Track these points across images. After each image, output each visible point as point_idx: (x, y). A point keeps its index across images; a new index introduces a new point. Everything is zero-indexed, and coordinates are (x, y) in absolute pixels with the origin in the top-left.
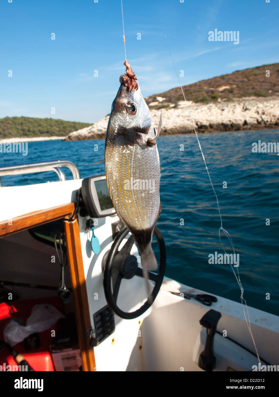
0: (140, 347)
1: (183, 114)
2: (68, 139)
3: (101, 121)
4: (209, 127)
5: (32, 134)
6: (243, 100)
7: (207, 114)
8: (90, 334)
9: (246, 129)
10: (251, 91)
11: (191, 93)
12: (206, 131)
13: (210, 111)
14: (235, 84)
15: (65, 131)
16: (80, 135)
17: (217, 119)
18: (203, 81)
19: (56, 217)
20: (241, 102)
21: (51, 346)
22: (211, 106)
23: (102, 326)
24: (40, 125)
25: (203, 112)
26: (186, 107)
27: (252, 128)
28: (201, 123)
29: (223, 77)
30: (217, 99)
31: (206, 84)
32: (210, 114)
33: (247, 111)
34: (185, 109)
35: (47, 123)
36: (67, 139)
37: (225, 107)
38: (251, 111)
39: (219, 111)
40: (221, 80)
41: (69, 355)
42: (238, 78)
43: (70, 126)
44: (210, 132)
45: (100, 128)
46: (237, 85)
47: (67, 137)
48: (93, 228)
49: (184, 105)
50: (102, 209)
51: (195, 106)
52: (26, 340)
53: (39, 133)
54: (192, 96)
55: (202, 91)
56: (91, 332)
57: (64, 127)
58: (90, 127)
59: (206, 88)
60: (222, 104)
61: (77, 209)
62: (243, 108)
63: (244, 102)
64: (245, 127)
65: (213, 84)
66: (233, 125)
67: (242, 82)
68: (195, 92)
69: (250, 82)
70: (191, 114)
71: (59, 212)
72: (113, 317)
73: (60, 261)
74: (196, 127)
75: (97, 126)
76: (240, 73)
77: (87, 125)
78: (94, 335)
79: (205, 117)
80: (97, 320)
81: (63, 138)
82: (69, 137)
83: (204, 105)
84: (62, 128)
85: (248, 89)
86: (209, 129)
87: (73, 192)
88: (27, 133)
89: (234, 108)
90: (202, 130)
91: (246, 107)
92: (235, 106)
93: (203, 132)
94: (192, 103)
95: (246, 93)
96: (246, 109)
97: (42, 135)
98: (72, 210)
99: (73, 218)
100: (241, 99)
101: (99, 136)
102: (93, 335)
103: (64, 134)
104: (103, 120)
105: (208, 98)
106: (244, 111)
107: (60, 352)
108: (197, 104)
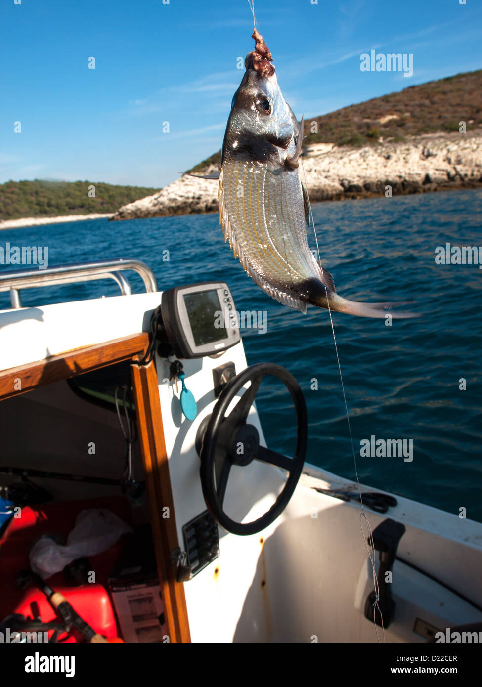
0: (261, 582)
1: (318, 168)
2: (119, 217)
3: (174, 183)
4: (363, 189)
5: (56, 210)
6: (423, 139)
7: (359, 165)
8: (177, 559)
9: (429, 189)
10: (437, 122)
11: (331, 130)
12: (358, 195)
13: (364, 161)
14: (407, 111)
15: (112, 204)
16: (139, 209)
17: (378, 175)
18: (352, 106)
19: (116, 357)
20: (419, 143)
21: (109, 580)
22: (366, 152)
23: (197, 547)
24: (68, 195)
25: (352, 163)
26: (324, 154)
27: (439, 189)
28: (349, 182)
29: (386, 99)
30: (377, 138)
31: (356, 111)
32: (364, 166)
33: (430, 159)
34: (321, 158)
35: (80, 191)
36: (116, 218)
37: (392, 151)
38: (437, 157)
39: (381, 160)
40: (383, 103)
41: (141, 595)
42: (414, 100)
43: (121, 195)
44: (366, 197)
45: (173, 196)
46: (412, 112)
47: (117, 213)
48: (183, 376)
49: (319, 150)
50: (198, 343)
51: (339, 152)
52: (67, 568)
53: (66, 208)
54: (333, 134)
55: (349, 126)
56: (180, 557)
57: (110, 197)
58: (156, 196)
59: (356, 119)
60: (386, 147)
61: (153, 343)
62: (423, 153)
63: (424, 141)
64: (428, 186)
65: (369, 111)
66: (406, 183)
67: (421, 106)
68: (337, 126)
69: (435, 106)
70: (332, 165)
71: (123, 348)
72: (216, 531)
73: (124, 433)
74: (341, 188)
75: (169, 194)
76: (417, 89)
77: (150, 192)
78: (184, 562)
79: (356, 171)
80: (188, 536)
81: (110, 215)
82: (121, 214)
83: (353, 150)
84: (107, 198)
85: (431, 119)
86: (364, 192)
87: (146, 314)
88: (47, 208)
89: (408, 154)
90: (352, 194)
91: (428, 151)
92: (408, 150)
93: (354, 198)
94: (333, 148)
95: (428, 126)
96: (428, 155)
97: (72, 211)
98: (145, 345)
99: (147, 360)
100: (418, 137)
101: (172, 210)
102: (182, 561)
103: (111, 208)
104: (177, 182)
105: (360, 137)
106: (424, 158)
107: (126, 590)
108: (341, 149)
